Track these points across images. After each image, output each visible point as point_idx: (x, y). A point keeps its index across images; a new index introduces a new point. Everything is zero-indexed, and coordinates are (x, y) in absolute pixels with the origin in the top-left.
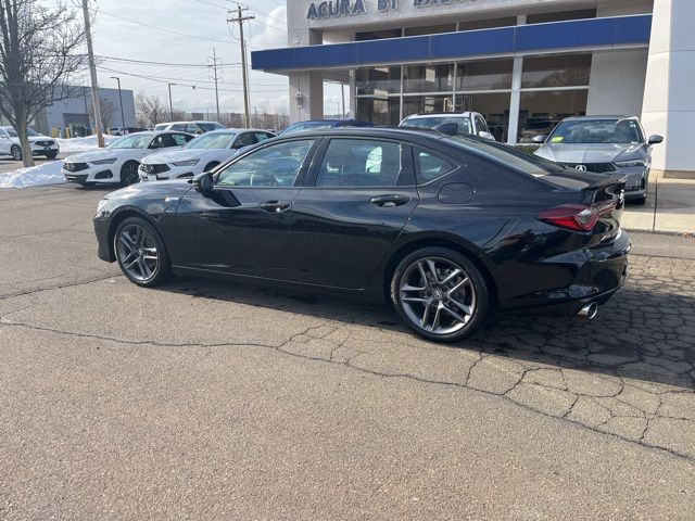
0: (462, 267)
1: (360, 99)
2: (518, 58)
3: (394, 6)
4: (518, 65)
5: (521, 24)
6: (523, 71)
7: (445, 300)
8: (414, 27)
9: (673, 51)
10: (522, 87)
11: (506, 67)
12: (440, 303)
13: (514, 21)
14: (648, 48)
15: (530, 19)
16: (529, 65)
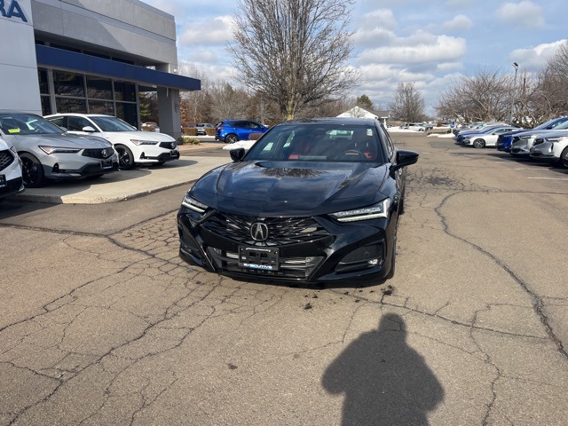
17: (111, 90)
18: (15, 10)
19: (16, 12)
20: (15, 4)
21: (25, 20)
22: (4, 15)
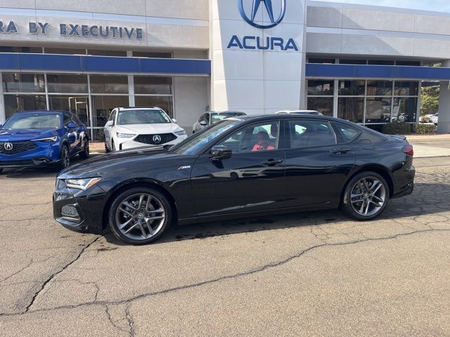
0: (379, 179)
1: (5, 95)
2: (131, 76)
3: (43, 32)
4: (131, 80)
5: (130, 56)
6: (135, 83)
7: (370, 198)
8: (51, 48)
9: (227, 79)
10: (135, 93)
11: (124, 80)
12: (368, 200)
13: (124, 53)
14: (210, 77)
15: (135, 54)
16: (138, 80)
17: (391, 87)
18: (291, 45)
19: (292, 45)
20: (291, 40)
21: (297, 50)
22: (282, 49)
